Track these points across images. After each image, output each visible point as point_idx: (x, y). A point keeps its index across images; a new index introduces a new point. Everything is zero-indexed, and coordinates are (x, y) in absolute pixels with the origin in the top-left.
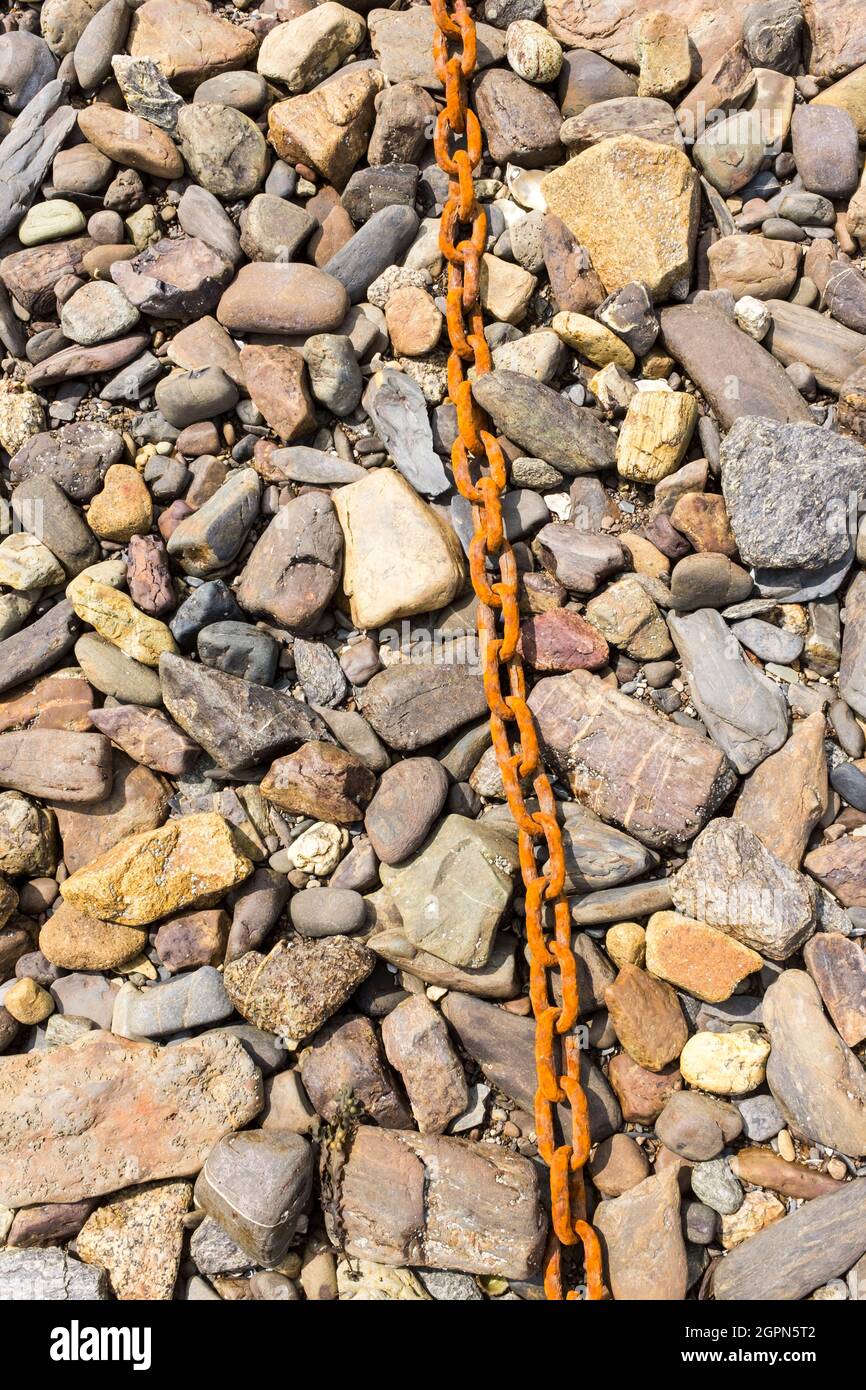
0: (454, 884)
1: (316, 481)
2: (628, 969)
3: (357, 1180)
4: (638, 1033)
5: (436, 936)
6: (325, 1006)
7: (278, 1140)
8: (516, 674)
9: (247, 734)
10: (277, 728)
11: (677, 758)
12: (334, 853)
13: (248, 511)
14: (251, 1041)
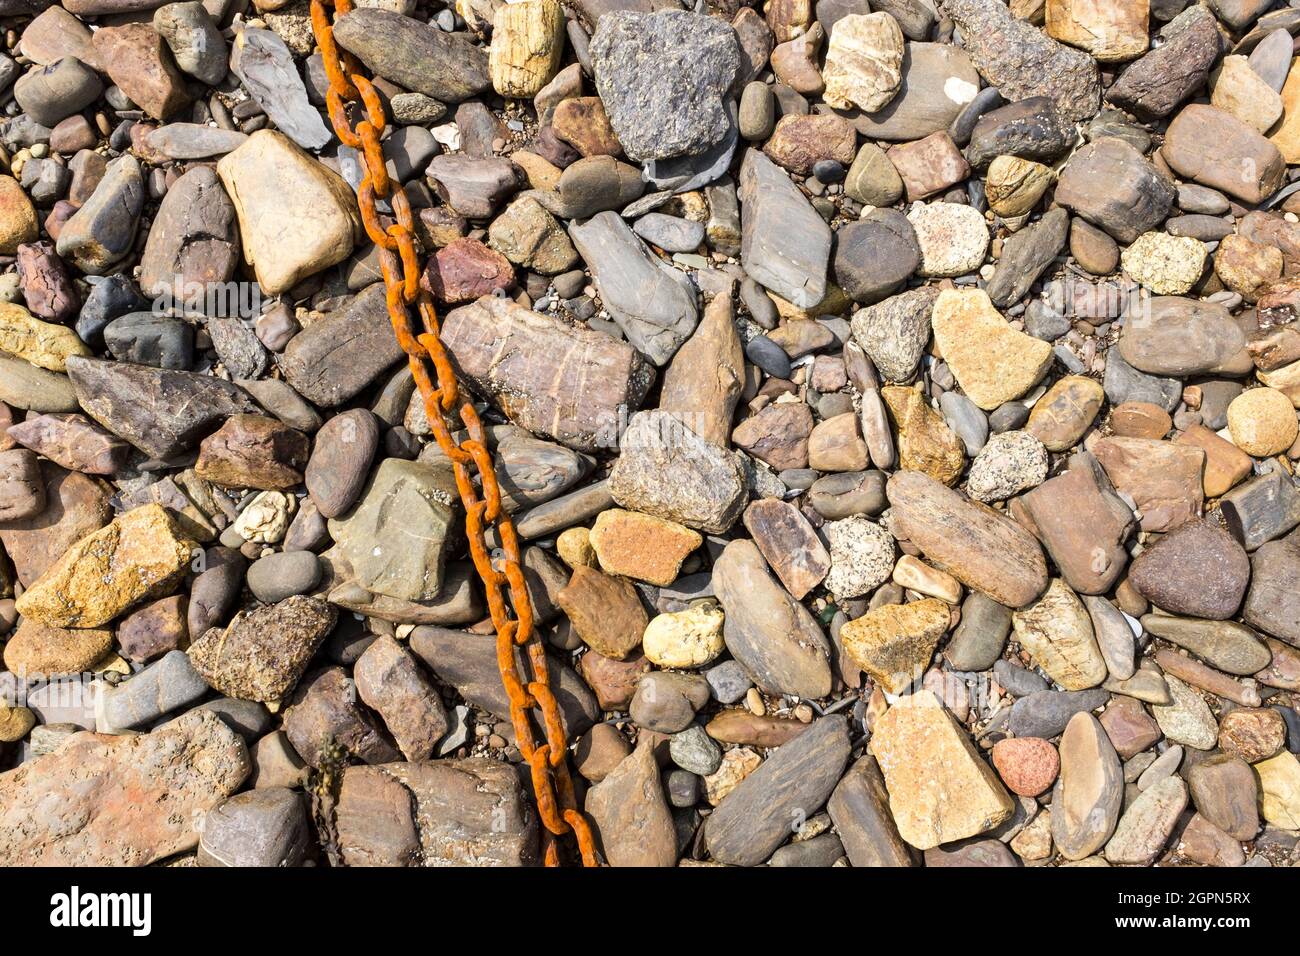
0: (395, 525)
1: (198, 156)
2: (580, 570)
3: (348, 818)
4: (597, 629)
5: (386, 577)
6: (291, 664)
7: (266, 797)
8: (426, 311)
9: (165, 420)
10: (195, 410)
11: (590, 363)
12: (280, 518)
13: (132, 199)
14: (229, 712)
